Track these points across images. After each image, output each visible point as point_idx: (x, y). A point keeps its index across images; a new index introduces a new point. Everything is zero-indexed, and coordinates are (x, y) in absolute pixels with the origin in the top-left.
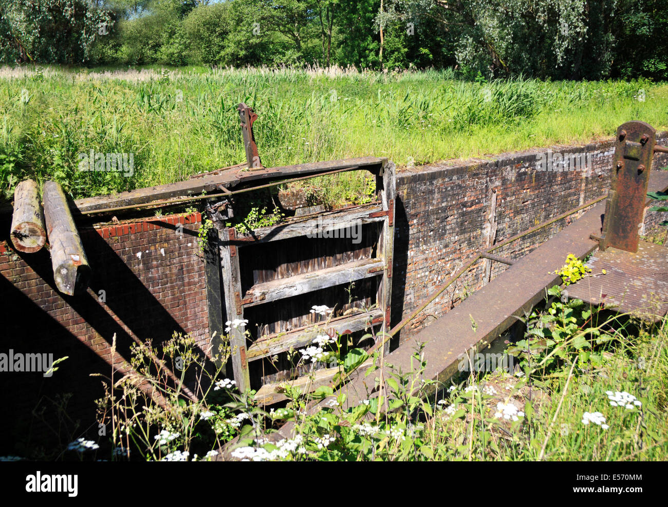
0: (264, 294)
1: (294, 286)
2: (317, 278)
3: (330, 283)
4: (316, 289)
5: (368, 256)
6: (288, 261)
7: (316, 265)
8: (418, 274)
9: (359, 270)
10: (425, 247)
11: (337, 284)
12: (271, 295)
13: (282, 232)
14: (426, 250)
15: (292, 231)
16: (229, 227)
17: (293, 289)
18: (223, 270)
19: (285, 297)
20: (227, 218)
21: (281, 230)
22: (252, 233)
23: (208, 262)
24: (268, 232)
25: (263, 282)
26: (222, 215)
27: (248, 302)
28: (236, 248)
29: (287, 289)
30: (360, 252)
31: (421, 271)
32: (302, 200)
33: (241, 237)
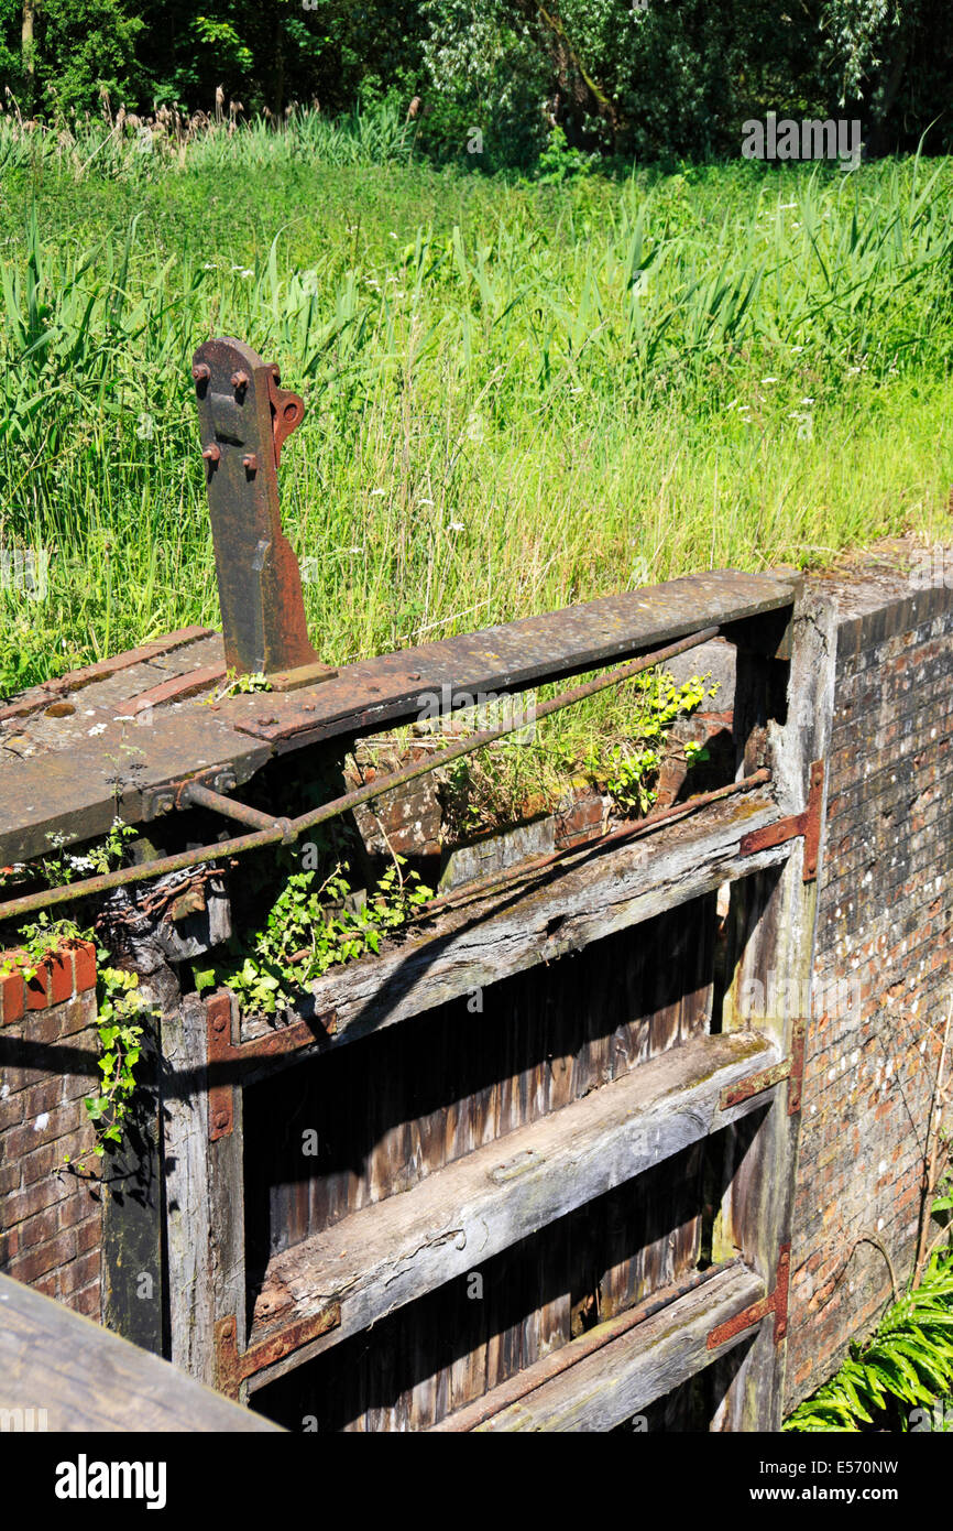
0: (336, 1299)
1: (452, 1234)
2: (543, 1170)
3: (590, 1187)
4: (534, 1228)
5: (702, 1024)
6: (412, 1110)
7: (514, 1105)
8: (831, 1065)
9: (692, 1102)
10: (849, 943)
11: (614, 1182)
12: (366, 1299)
13: (424, 980)
14: (852, 956)
15: (462, 964)
16: (208, 991)
17: (451, 1246)
18: (172, 1220)
19: (419, 1293)
20: (203, 949)
21: (422, 971)
22: (304, 1001)
23: (117, 1197)
24: (371, 987)
25: (306, 1231)
26: (183, 937)
27: (271, 1356)
28: (234, 1095)
29: (427, 1251)
30: (671, 1014)
31: (837, 1053)
32: (419, 801)
33: (254, 1035)
